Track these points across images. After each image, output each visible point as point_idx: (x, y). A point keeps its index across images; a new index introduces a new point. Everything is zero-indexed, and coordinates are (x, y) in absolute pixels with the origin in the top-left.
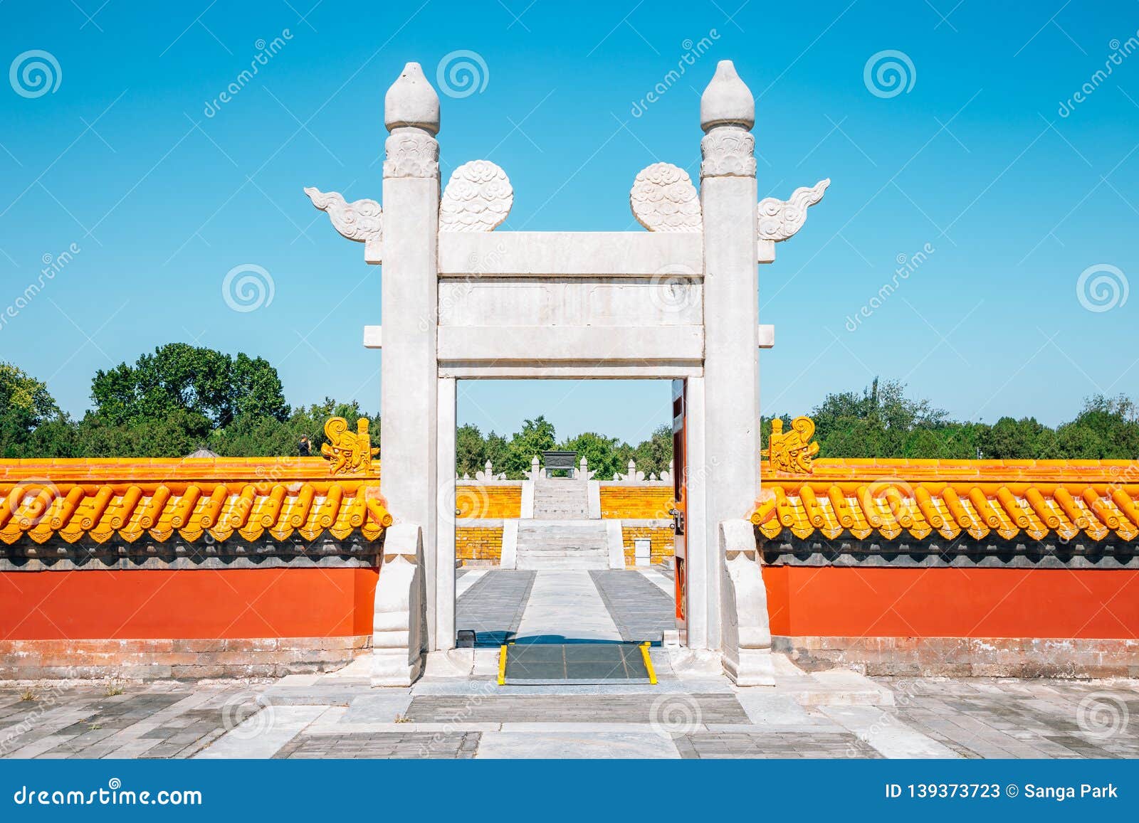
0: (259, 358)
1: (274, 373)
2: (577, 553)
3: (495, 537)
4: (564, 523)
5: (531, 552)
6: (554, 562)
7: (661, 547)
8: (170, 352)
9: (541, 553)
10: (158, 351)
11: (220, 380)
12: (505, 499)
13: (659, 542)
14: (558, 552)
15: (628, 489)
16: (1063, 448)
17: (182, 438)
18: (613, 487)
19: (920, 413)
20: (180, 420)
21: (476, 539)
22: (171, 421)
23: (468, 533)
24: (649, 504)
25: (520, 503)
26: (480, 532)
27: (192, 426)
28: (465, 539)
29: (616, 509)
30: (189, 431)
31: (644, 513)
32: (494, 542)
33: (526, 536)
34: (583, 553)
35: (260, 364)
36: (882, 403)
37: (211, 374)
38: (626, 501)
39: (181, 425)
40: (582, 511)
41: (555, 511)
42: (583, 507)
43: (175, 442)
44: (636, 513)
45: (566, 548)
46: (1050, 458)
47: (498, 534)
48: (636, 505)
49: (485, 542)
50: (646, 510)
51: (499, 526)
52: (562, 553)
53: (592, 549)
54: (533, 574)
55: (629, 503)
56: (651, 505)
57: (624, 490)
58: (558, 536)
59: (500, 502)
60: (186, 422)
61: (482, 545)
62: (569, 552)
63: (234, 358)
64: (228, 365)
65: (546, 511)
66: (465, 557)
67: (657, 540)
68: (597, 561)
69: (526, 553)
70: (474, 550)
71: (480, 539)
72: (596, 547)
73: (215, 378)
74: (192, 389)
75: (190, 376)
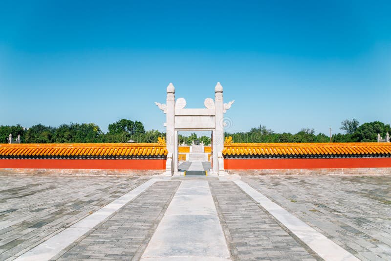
0: (140, 122)
1: (142, 124)
2: (200, 159)
6: (195, 161)
8: (122, 121)
9: (193, 159)
10: (120, 121)
11: (132, 126)
18: (208, 147)
22: (123, 134)
23: (180, 155)
25: (189, 150)
29: (206, 151)
30: (127, 137)
32: (184, 157)
33: (190, 156)
36: (262, 130)
37: (130, 125)
42: (201, 151)
51: (185, 154)
52: (197, 159)
54: (191, 162)
58: (196, 156)
59: (186, 150)
60: (126, 134)
64: (133, 123)
65: (195, 151)
66: (179, 159)
68: (203, 160)
69: (190, 159)
74: (126, 128)
75: (125, 125)
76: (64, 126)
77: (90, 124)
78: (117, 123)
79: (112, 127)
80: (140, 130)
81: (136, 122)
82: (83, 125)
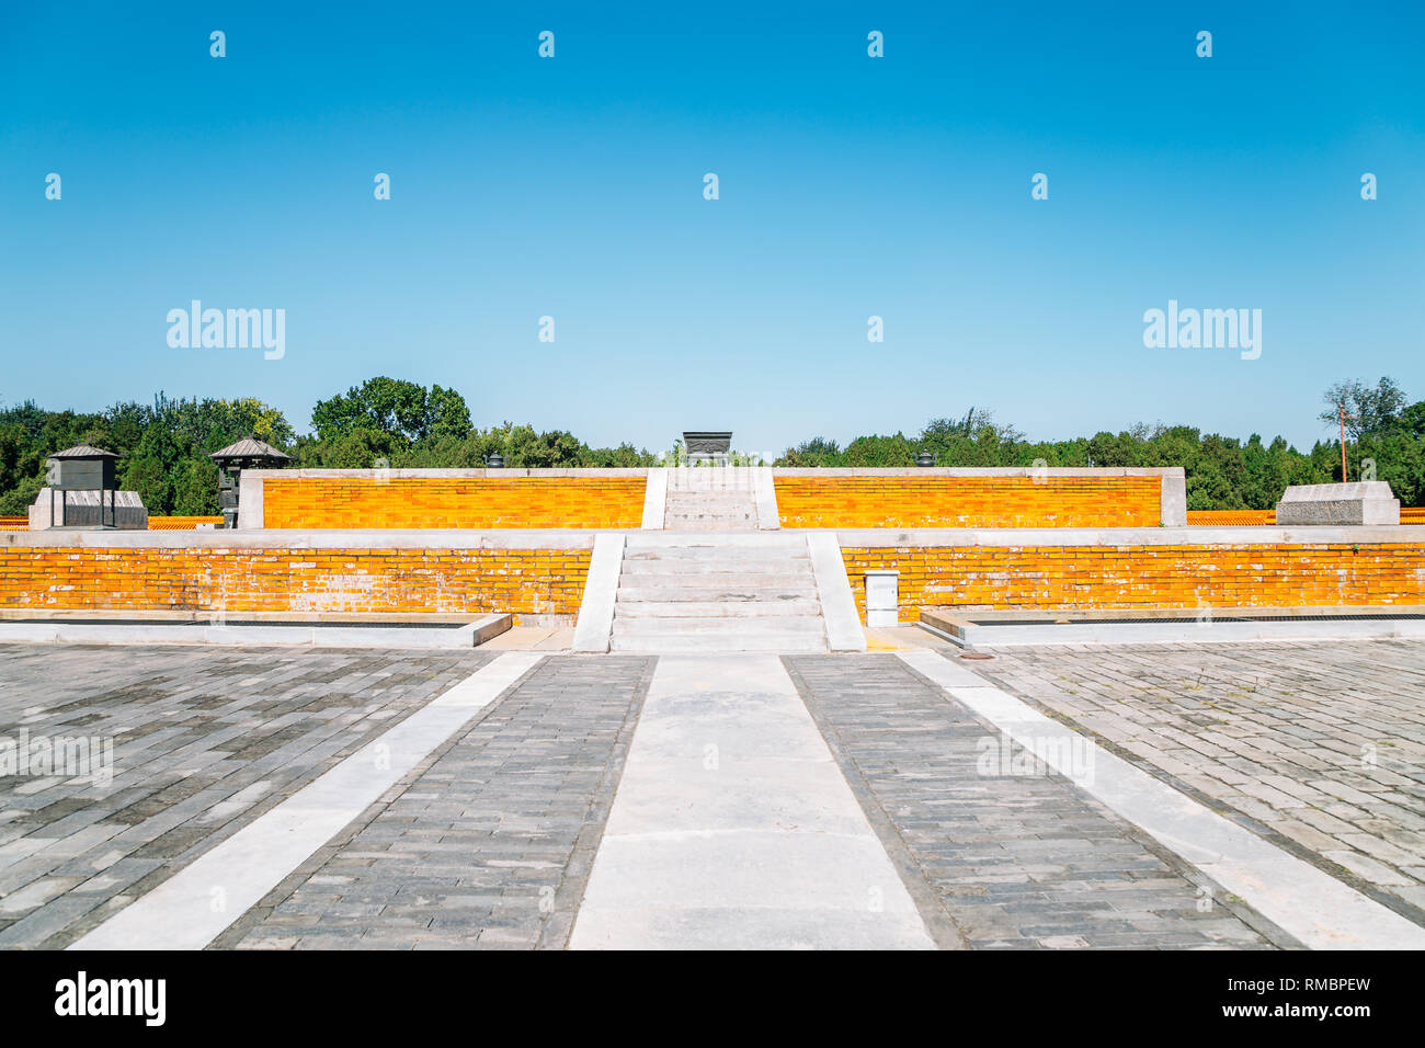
0: (451, 390)
1: (461, 400)
2: (751, 609)
3: (579, 570)
4: (719, 540)
5: (646, 607)
6: (698, 631)
7: (917, 589)
8: (377, 385)
9: (670, 609)
10: (364, 384)
11: (416, 407)
12: (620, 498)
13: (912, 577)
14: (708, 606)
15: (817, 482)
16: (1163, 457)
17: (363, 453)
18: (794, 478)
19: (1004, 436)
20: (363, 436)
21: (540, 573)
22: (354, 437)
23: (522, 562)
24: (851, 505)
25: (642, 503)
26: (547, 559)
27: (374, 441)
28: (518, 572)
29: (798, 514)
30: (371, 447)
31: (843, 519)
32: (576, 579)
33: (639, 569)
34: (764, 607)
35: (451, 394)
36: (975, 426)
37: (407, 402)
38: (814, 500)
39: (364, 441)
40: (747, 516)
41: (701, 516)
42: (748, 509)
43: (357, 456)
44: (829, 519)
45: (724, 597)
46: (1152, 466)
47: (580, 562)
48: (831, 506)
49: (558, 578)
50: (846, 515)
51: (585, 546)
52: (717, 608)
53: (784, 598)
54: (649, 663)
55: (820, 503)
56: (854, 506)
57: (812, 483)
58: (707, 570)
59: (613, 503)
60: (369, 438)
61: (551, 585)
62: (733, 606)
63: (430, 390)
64: (424, 395)
65: (686, 516)
66: (519, 609)
67: (910, 573)
68: (797, 628)
69: (633, 609)
70: (536, 595)
71: (547, 572)
72: (791, 594)
73: (411, 406)
74: (393, 415)
75: (391, 405)
76: (126, 411)
77: (236, 404)
78: (353, 394)
79: (330, 414)
80: (451, 423)
81: (437, 389)
82: (206, 406)
